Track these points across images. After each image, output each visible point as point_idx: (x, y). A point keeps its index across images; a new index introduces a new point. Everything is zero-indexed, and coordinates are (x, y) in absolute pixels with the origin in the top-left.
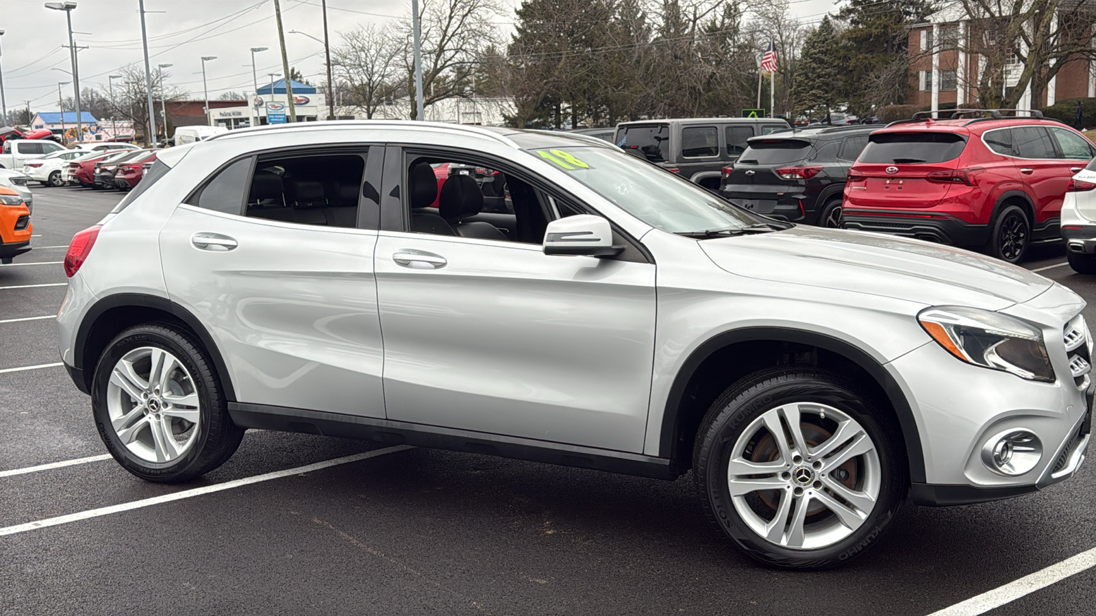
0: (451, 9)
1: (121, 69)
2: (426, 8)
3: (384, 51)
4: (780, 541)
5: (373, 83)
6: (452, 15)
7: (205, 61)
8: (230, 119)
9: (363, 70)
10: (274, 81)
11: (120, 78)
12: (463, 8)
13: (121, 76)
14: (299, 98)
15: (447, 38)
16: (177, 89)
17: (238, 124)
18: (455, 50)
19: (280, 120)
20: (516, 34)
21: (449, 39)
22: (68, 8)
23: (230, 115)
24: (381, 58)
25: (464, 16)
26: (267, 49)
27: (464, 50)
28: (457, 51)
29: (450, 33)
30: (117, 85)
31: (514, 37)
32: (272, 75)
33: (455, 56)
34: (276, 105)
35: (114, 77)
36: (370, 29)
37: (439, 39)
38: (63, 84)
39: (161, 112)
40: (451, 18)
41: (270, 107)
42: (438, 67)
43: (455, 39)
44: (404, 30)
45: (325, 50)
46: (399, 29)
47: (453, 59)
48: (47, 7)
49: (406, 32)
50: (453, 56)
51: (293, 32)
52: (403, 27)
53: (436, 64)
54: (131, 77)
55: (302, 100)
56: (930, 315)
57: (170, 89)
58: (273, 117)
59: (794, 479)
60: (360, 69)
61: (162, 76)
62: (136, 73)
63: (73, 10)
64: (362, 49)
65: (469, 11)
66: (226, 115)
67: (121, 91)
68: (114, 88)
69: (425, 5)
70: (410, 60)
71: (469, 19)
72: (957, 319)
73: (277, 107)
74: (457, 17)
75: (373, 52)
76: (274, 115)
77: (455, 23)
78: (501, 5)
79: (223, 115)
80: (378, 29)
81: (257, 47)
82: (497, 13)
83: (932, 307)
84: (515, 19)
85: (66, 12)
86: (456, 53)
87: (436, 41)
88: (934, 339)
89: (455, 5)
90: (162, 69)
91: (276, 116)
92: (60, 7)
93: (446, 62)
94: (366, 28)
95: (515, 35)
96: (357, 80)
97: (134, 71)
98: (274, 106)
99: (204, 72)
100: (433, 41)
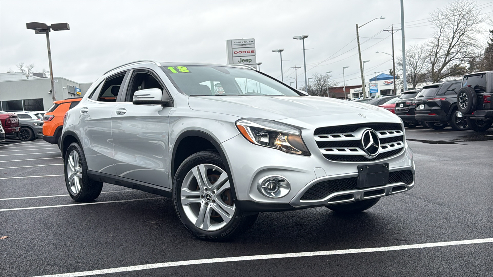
0: (454, 33)
1: (313, 75)
2: (442, 35)
3: (421, 57)
4: (200, 226)
5: (417, 71)
6: (455, 36)
7: (344, 69)
8: (358, 93)
9: (412, 66)
10: (377, 75)
11: (312, 79)
12: (459, 32)
13: (313, 78)
14: (388, 82)
15: (451, 47)
16: (335, 82)
17: (361, 95)
18: (456, 52)
19: (376, 91)
20: (491, 42)
21: (453, 47)
22: (281, 51)
23: (358, 91)
24: (420, 60)
25: (460, 36)
26: (370, 61)
27: (461, 52)
28: (457, 53)
29: (453, 45)
30: (311, 82)
31: (489, 44)
32: (376, 72)
33: (456, 55)
34: (374, 85)
35: (310, 79)
36: (415, 47)
37: (448, 48)
38: (292, 83)
39: (327, 91)
40: (453, 38)
41: (371, 86)
42: (447, 61)
43: (457, 47)
44: (431, 46)
45: (392, 59)
46: (428, 45)
47: (455, 57)
48: (273, 51)
49: (432, 47)
50: (455, 56)
51: (378, 52)
52: (431, 44)
53: (445, 60)
54: (317, 78)
55: (390, 82)
56: (240, 122)
57: (332, 82)
58: (372, 90)
59: (205, 198)
60: (411, 66)
61: (329, 77)
62: (319, 76)
63: (283, 52)
64: (411, 57)
65: (463, 34)
66: (357, 91)
67: (312, 84)
68: (310, 83)
69: (441, 33)
70: (433, 60)
71: (463, 38)
72: (250, 124)
73: (374, 86)
74: (457, 37)
75: (417, 57)
76: (373, 89)
77: (455, 39)
78: (479, 29)
79: (356, 92)
80: (419, 46)
81: (365, 61)
82: (477, 33)
83: (243, 119)
84: (490, 35)
85: (280, 53)
86: (457, 54)
87: (446, 49)
88: (241, 133)
89: (456, 31)
90: (328, 74)
91: (374, 90)
92: (278, 51)
93: (451, 59)
94: (413, 47)
95: (489, 43)
96: (409, 71)
97: (318, 76)
98: (373, 86)
99: (344, 74)
100: (445, 49)
